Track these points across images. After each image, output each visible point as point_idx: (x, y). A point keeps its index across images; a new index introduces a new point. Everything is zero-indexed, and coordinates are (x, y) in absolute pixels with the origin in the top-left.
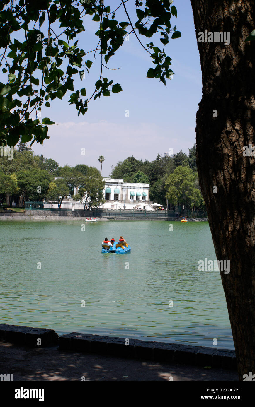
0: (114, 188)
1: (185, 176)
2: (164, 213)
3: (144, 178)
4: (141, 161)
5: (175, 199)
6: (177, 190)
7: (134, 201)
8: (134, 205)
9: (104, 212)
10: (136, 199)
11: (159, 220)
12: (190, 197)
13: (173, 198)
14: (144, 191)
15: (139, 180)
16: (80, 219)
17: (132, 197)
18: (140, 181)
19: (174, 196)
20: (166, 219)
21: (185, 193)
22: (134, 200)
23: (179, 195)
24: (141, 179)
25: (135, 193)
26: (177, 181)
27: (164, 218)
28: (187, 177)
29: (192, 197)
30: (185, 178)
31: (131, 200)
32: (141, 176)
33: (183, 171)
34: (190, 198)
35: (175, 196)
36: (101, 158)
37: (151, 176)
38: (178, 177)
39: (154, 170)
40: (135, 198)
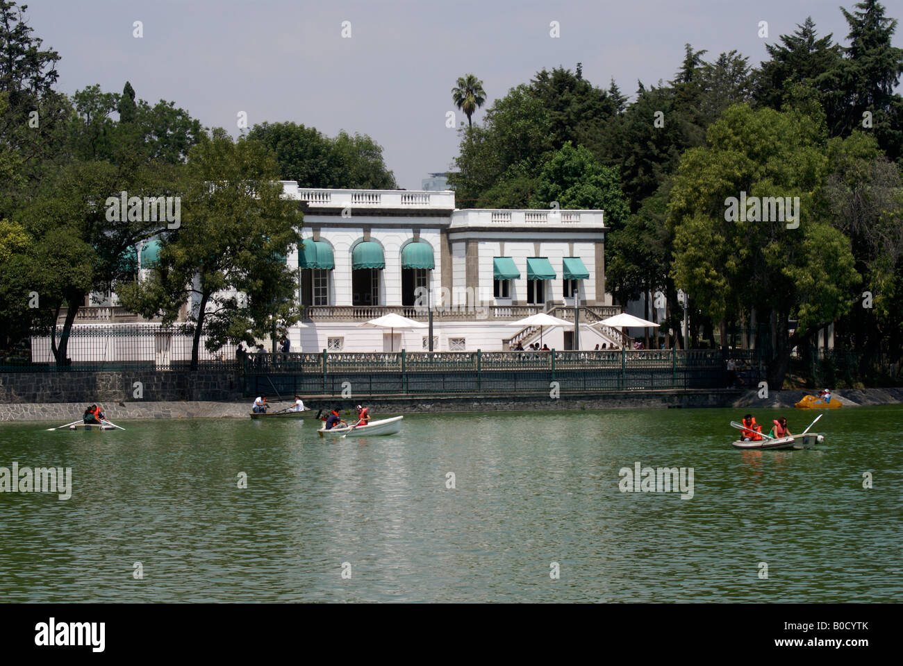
0: (351, 243)
1: (761, 157)
2: (667, 365)
3: (597, 183)
4: (614, 90)
5: (710, 286)
6: (718, 237)
7: (516, 307)
8: (512, 328)
9: (307, 370)
10: (525, 298)
11: (629, 407)
12: (787, 271)
13: (697, 282)
14: (571, 250)
15: (568, 191)
16: (159, 412)
17: (502, 286)
18: (573, 197)
19: (703, 270)
20: (672, 396)
21: (765, 251)
22: (515, 302)
23: (731, 263)
24: (577, 185)
25: (516, 260)
26: (717, 185)
27: (658, 395)
28: (773, 164)
29: (799, 271)
30: (762, 169)
31: (495, 304)
32: (578, 171)
33: (753, 132)
34: (790, 281)
35: (714, 272)
36: (469, 91)
37: (641, 171)
38: (725, 166)
39: (653, 137)
40: (520, 291)
